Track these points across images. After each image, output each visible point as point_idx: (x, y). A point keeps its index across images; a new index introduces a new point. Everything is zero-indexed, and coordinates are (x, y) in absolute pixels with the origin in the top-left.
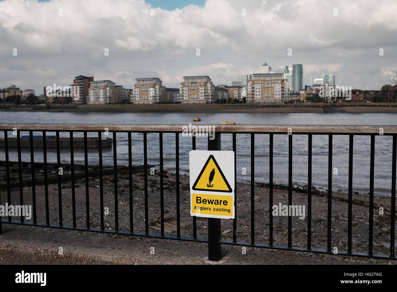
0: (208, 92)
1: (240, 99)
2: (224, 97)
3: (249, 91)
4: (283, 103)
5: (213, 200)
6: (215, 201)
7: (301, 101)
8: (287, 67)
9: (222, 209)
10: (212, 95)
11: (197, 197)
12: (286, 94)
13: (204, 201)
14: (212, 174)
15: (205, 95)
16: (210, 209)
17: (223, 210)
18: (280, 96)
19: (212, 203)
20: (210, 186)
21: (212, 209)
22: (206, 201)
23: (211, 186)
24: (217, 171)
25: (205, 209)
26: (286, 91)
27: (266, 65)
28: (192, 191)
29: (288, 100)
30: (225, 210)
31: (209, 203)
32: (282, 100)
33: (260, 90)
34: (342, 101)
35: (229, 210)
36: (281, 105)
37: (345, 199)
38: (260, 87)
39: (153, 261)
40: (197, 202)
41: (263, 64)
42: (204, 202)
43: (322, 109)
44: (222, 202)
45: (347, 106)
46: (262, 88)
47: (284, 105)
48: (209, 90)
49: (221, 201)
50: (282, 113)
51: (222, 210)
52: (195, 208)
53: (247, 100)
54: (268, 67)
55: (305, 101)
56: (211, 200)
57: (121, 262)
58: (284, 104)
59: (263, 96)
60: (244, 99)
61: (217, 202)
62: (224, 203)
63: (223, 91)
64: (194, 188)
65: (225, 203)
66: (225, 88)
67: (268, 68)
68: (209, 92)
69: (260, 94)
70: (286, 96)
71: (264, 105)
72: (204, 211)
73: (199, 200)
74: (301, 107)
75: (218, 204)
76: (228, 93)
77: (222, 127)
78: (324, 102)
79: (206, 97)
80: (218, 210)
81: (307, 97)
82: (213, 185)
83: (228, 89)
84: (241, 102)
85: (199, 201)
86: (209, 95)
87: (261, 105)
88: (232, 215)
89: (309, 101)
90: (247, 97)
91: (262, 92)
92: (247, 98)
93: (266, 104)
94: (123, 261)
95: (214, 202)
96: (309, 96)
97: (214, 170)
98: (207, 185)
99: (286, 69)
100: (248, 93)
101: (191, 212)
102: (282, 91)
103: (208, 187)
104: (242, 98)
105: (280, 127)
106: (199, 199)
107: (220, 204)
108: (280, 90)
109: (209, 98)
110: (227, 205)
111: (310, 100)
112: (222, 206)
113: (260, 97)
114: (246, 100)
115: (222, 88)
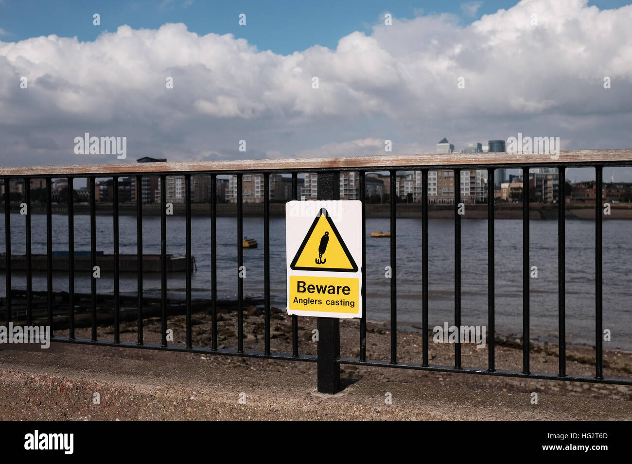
0: (351, 184)
1: (404, 195)
2: (377, 193)
3: (417, 182)
4: (473, 202)
5: (326, 286)
6: (329, 287)
7: (503, 200)
8: (480, 146)
9: (341, 301)
10: (356, 190)
11: (299, 282)
12: (479, 188)
13: (311, 288)
14: (325, 240)
15: (346, 190)
16: (320, 302)
17: (343, 303)
18: (469, 192)
19: (324, 292)
20: (321, 262)
21: (324, 302)
22: (314, 288)
23: (323, 261)
24: (332, 236)
25: (312, 302)
26: (479, 183)
27: (444, 141)
28: (290, 272)
29: (482, 198)
30: (346, 303)
31: (319, 292)
32: (471, 198)
33: (436, 182)
34: (571, 200)
35: (352, 304)
36: (470, 206)
37: (576, 357)
38: (436, 177)
39: (222, 393)
40: (299, 291)
41: (440, 141)
42: (311, 291)
43: (537, 213)
44: (341, 290)
45: (579, 208)
46: (439, 178)
47: (474, 206)
48: (352, 181)
49: (338, 288)
50: (471, 218)
51: (340, 303)
52: (296, 300)
53: (415, 198)
54: (448, 144)
55: (510, 200)
56: (321, 287)
57: (168, 395)
58: (474, 204)
59: (440, 190)
60: (410, 195)
61: (333, 290)
62: (344, 290)
63: (375, 183)
64: (293, 267)
65: (346, 290)
66: (379, 179)
67: (449, 147)
68: (353, 184)
69: (436, 187)
70: (478, 192)
71: (442, 206)
72: (309, 305)
73: (301, 286)
74: (503, 209)
75: (334, 293)
76: (383, 186)
77: (341, 160)
78: (540, 202)
79: (348, 193)
80: (333, 303)
81: (512, 193)
82: (325, 260)
83: (383, 179)
84: (405, 201)
85: (302, 289)
86: (352, 190)
87: (437, 206)
88: (357, 312)
89: (516, 199)
90: (415, 193)
91: (439, 185)
92: (414, 195)
93: (445, 204)
94: (171, 394)
95: (327, 289)
96: (516, 192)
97: (327, 234)
98: (316, 259)
99: (478, 148)
100: (416, 186)
101: (288, 308)
102: (471, 183)
103: (318, 263)
104: (406, 194)
105: (439, 157)
106: (301, 284)
107: (338, 293)
108: (469, 182)
109: (352, 195)
110: (349, 293)
111: (517, 197)
112: (341, 296)
113: (436, 192)
114: (413, 197)
115: (373, 178)
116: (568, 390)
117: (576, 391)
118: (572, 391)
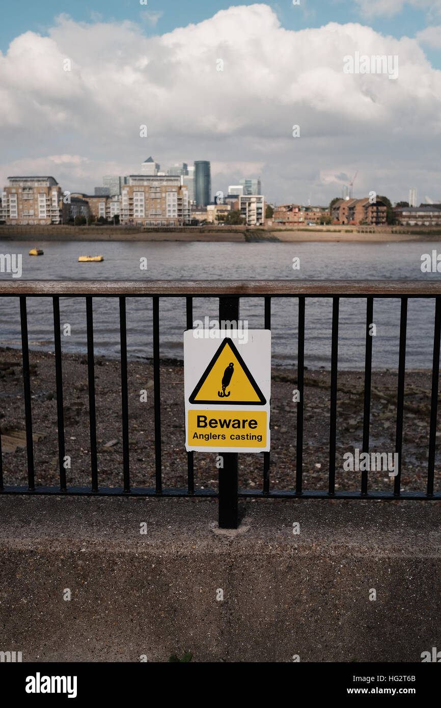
0: (53, 204)
1: (110, 217)
2: (82, 215)
3: (124, 203)
4: (180, 225)
5: (230, 421)
6: (234, 421)
7: (210, 222)
8: (185, 166)
9: (247, 435)
10: (60, 211)
11: (199, 417)
12: (186, 210)
13: (213, 423)
14: (229, 372)
15: (49, 210)
16: (224, 437)
17: (249, 437)
18: (176, 214)
19: (228, 426)
20: (225, 395)
21: (228, 437)
22: (216, 423)
23: (227, 394)
25: (214, 437)
26: (185, 205)
27: (150, 160)
28: (189, 406)
29: (189, 220)
30: (252, 437)
31: (222, 426)
32: (179, 221)
33: (143, 203)
34: (273, 222)
35: (259, 437)
36: (177, 228)
37: (289, 378)
38: (143, 198)
39: (117, 541)
40: (199, 426)
41: (145, 160)
42: (213, 425)
43: (242, 235)
44: (247, 424)
45: (280, 230)
46: (146, 199)
47: (182, 228)
48: (54, 201)
49: (244, 422)
50: (179, 241)
51: (246, 437)
52: (195, 436)
53: (122, 220)
54: (153, 164)
55: (216, 222)
56: (225, 421)
57: (53, 549)
58: (182, 227)
59: (147, 212)
60: (117, 217)
61: (238, 424)
62: (250, 424)
63: (80, 204)
64: (192, 400)
65: (253, 424)
66: (84, 199)
67: (154, 167)
68: (55, 204)
69: (143, 209)
70: (185, 214)
71: (149, 229)
72: (212, 440)
73: (201, 421)
74: (210, 231)
75: (239, 427)
76: (89, 207)
78: (245, 224)
79: (51, 214)
80: (238, 437)
81: (218, 216)
82: (229, 393)
83: (87, 199)
84: (112, 223)
85: (202, 424)
86: (55, 211)
87: (144, 228)
88: (265, 446)
89: (222, 221)
90: (122, 215)
91: (147, 207)
92: (120, 217)
93: (152, 227)
94: (57, 547)
95: (232, 423)
96: (222, 214)
97: (231, 365)
98: (219, 392)
99: (184, 168)
100: (123, 208)
101: (187, 445)
102: (179, 205)
103: (221, 396)
104: (112, 216)
106: (202, 419)
107: (244, 427)
108: (176, 203)
109: (55, 216)
110: (255, 427)
111: (223, 220)
112: (247, 430)
113: (143, 214)
114: (120, 219)
115: (77, 198)
116: (286, 411)
117: (293, 412)
118: (289, 412)
